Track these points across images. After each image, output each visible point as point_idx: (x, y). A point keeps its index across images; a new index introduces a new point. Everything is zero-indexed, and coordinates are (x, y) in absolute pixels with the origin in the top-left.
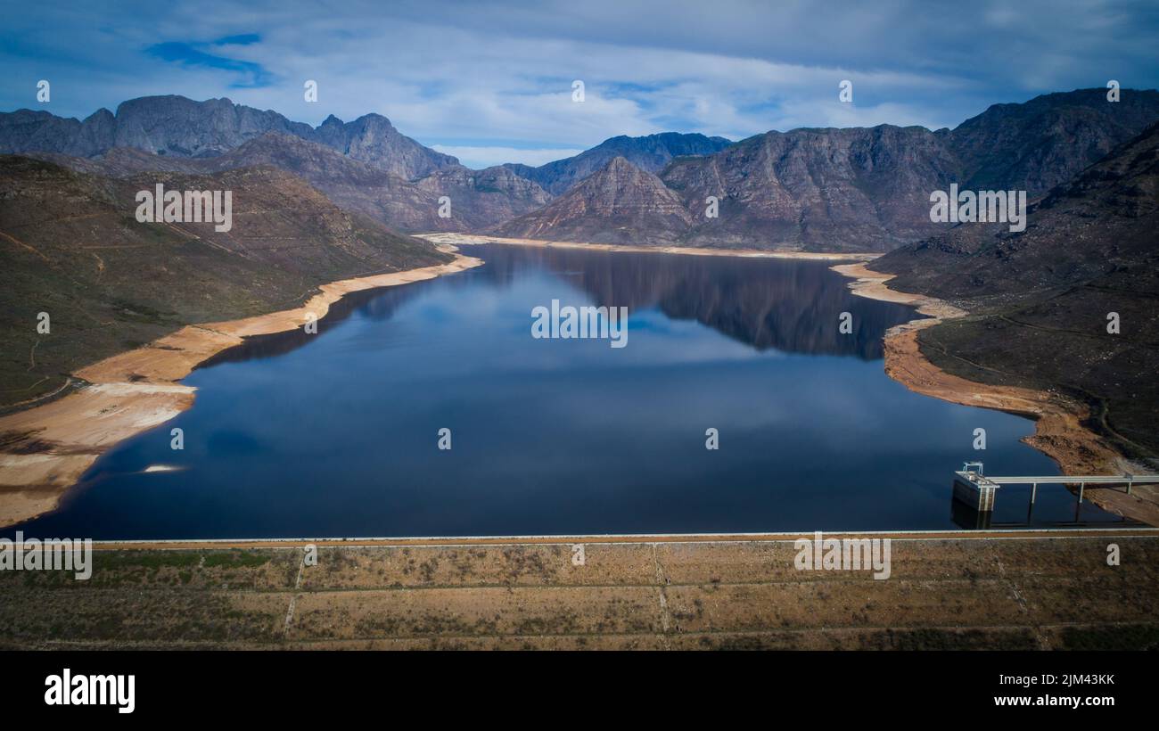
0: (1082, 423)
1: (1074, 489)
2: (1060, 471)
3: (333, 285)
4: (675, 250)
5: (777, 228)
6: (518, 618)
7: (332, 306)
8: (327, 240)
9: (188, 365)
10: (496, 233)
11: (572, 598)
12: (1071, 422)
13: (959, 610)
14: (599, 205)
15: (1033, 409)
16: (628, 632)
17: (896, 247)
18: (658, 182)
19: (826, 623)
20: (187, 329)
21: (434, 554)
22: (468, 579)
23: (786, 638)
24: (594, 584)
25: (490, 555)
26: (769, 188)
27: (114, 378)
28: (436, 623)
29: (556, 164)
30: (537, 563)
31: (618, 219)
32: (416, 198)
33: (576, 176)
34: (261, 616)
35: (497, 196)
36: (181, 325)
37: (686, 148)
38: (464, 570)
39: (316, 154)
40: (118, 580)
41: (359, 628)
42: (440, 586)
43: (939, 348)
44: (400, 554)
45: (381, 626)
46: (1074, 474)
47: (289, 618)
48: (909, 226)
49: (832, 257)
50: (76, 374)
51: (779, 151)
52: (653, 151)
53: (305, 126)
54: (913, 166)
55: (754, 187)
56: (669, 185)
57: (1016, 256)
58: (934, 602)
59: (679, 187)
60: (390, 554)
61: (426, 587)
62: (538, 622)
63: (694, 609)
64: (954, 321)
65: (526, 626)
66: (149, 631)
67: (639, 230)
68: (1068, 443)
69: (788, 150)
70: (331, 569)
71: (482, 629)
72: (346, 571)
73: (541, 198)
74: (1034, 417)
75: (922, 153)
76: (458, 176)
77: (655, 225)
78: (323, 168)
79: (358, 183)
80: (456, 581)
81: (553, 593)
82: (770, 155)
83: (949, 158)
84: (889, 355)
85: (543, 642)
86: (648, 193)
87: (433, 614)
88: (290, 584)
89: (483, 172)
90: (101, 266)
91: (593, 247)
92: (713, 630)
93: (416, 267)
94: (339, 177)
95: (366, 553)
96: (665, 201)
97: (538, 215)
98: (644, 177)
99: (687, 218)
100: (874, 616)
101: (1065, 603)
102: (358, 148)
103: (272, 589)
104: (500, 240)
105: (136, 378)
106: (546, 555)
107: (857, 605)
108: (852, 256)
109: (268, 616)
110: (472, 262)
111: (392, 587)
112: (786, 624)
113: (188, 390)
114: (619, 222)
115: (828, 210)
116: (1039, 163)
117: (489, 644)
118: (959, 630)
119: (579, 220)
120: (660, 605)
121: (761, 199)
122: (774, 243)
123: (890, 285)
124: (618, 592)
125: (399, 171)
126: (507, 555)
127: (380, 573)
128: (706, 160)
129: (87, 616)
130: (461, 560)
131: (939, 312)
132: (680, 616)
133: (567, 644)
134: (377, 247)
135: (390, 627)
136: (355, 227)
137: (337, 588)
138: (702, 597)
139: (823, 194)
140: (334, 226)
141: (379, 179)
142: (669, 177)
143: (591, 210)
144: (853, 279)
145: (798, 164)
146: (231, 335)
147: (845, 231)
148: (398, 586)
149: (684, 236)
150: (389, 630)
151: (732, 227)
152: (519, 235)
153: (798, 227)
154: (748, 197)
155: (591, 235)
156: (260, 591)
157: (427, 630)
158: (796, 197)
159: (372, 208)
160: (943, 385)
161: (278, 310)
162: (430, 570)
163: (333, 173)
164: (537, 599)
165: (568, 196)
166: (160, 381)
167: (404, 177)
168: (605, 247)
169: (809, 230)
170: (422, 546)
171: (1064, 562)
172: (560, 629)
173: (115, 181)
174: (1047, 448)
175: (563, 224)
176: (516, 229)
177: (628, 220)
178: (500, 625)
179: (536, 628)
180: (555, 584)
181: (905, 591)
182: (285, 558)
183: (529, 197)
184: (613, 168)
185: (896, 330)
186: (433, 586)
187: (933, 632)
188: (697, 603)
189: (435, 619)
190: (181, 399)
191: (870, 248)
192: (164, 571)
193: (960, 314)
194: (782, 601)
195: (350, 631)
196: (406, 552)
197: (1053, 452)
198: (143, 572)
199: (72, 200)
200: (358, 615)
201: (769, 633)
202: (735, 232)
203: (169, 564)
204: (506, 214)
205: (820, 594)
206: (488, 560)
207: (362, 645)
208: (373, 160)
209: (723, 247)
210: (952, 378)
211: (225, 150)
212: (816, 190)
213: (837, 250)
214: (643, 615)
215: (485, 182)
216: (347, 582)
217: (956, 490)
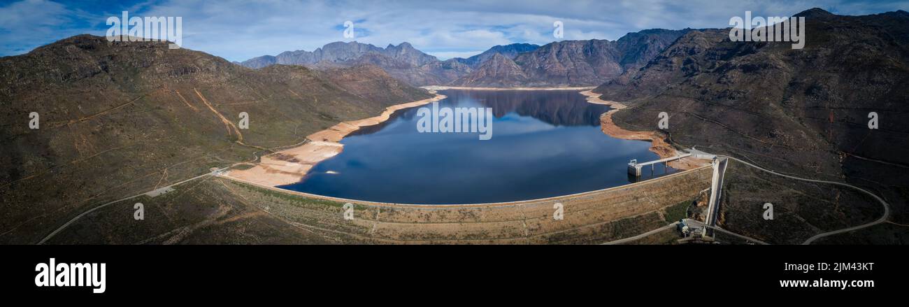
0: (665, 141)
1: (664, 163)
2: (660, 158)
3: (391, 107)
4: (521, 89)
5: (558, 78)
6: (465, 234)
7: (391, 115)
8: (389, 90)
9: (341, 136)
10: (452, 85)
11: (487, 227)
12: (662, 141)
13: (634, 210)
14: (491, 72)
15: (650, 138)
16: (511, 238)
17: (601, 83)
18: (513, 63)
19: (588, 223)
20: (341, 123)
21: (431, 211)
22: (444, 220)
23: (574, 231)
24: (495, 221)
25: (453, 212)
26: (555, 63)
27: (319, 140)
28: (432, 236)
29: (473, 57)
30: (472, 214)
31: (498, 77)
32: (420, 73)
33: (482, 62)
34: (363, 227)
35: (451, 70)
36: (339, 122)
37: (523, 49)
38: (442, 217)
39: (385, 58)
40: (317, 208)
41: (400, 236)
42: (433, 223)
43: (619, 120)
44: (417, 211)
45: (410, 236)
46: (664, 158)
47: (373, 230)
48: (605, 76)
49: (579, 89)
50: (307, 137)
51: (557, 50)
52: (510, 50)
53: (381, 48)
54: (605, 54)
55: (549, 63)
56: (517, 63)
57: (640, 85)
58: (625, 210)
59: (521, 64)
60: (413, 210)
61: (427, 223)
62: (473, 235)
63: (538, 226)
64: (623, 110)
65: (468, 236)
66: (326, 226)
67: (507, 81)
68: (661, 148)
69: (561, 49)
70: (390, 215)
71: (451, 237)
72: (396, 215)
73: (468, 70)
74: (650, 141)
75: (607, 49)
76: (436, 64)
77: (513, 79)
78: (388, 63)
79: (399, 68)
80: (440, 221)
81: (479, 225)
82: (554, 51)
83: (617, 51)
84: (602, 124)
85: (476, 242)
86: (510, 67)
87: (431, 232)
88: (374, 218)
89: (446, 61)
90: (316, 100)
91: (489, 89)
92: (546, 233)
93: (422, 99)
94: (393, 66)
95: (403, 210)
96: (516, 70)
97: (467, 77)
98: (507, 60)
99: (525, 76)
100: (605, 218)
101: (665, 200)
102: (400, 55)
103: (368, 219)
104: (453, 88)
105: (325, 140)
106: (476, 211)
107: (599, 216)
108: (587, 88)
109: (366, 228)
110: (443, 97)
111: (413, 223)
112: (574, 226)
113: (341, 145)
114: (498, 78)
115: (577, 71)
116: (644, 52)
117: (453, 243)
118: (634, 217)
119: (483, 78)
120: (524, 227)
121: (552, 67)
122: (558, 84)
123: (601, 98)
124: (506, 223)
125: (414, 63)
126: (460, 212)
127: (409, 217)
128: (530, 53)
129: (307, 217)
130: (441, 213)
131: (618, 107)
132: (532, 230)
133: (486, 242)
134: (407, 92)
135: (413, 236)
136: (399, 85)
137: (392, 221)
138: (540, 222)
139: (574, 65)
140: (391, 85)
141: (407, 66)
142: (517, 61)
143: (488, 74)
144: (588, 97)
145: (565, 54)
146: (355, 126)
147: (583, 78)
148: (416, 222)
149: (524, 83)
150: (413, 238)
151: (542, 78)
152: (460, 85)
153: (567, 78)
154: (547, 67)
155: (488, 85)
156: (363, 219)
157: (428, 238)
158: (565, 66)
159: (405, 78)
160: (622, 133)
161: (371, 117)
162: (429, 217)
163: (391, 65)
164: (472, 227)
165: (479, 69)
166: (333, 142)
167: (416, 65)
168: (494, 89)
169: (570, 78)
170: (426, 208)
171: (664, 187)
172: (482, 238)
173: (321, 72)
174: (655, 151)
175: (476, 81)
176: (459, 83)
177: (502, 78)
178: (457, 236)
179: (472, 237)
180: (480, 221)
181: (615, 208)
182: (373, 209)
183: (463, 70)
184: (495, 58)
185: (604, 115)
186: (430, 223)
187: (626, 219)
188: (538, 224)
189: (431, 234)
190: (339, 148)
191: (593, 84)
192: (331, 207)
193: (625, 107)
194: (571, 219)
195: (397, 237)
196: (419, 210)
197: (657, 152)
198: (325, 207)
199: (309, 78)
200: (401, 232)
201: (567, 230)
202: (543, 81)
203: (333, 205)
204: (455, 76)
205: (585, 214)
206: (452, 213)
207: (402, 243)
208: (405, 59)
209: (539, 87)
210: (624, 130)
211: (355, 59)
212: (572, 63)
213: (581, 86)
214: (517, 231)
215: (447, 65)
216: (396, 219)
217: (628, 170)
